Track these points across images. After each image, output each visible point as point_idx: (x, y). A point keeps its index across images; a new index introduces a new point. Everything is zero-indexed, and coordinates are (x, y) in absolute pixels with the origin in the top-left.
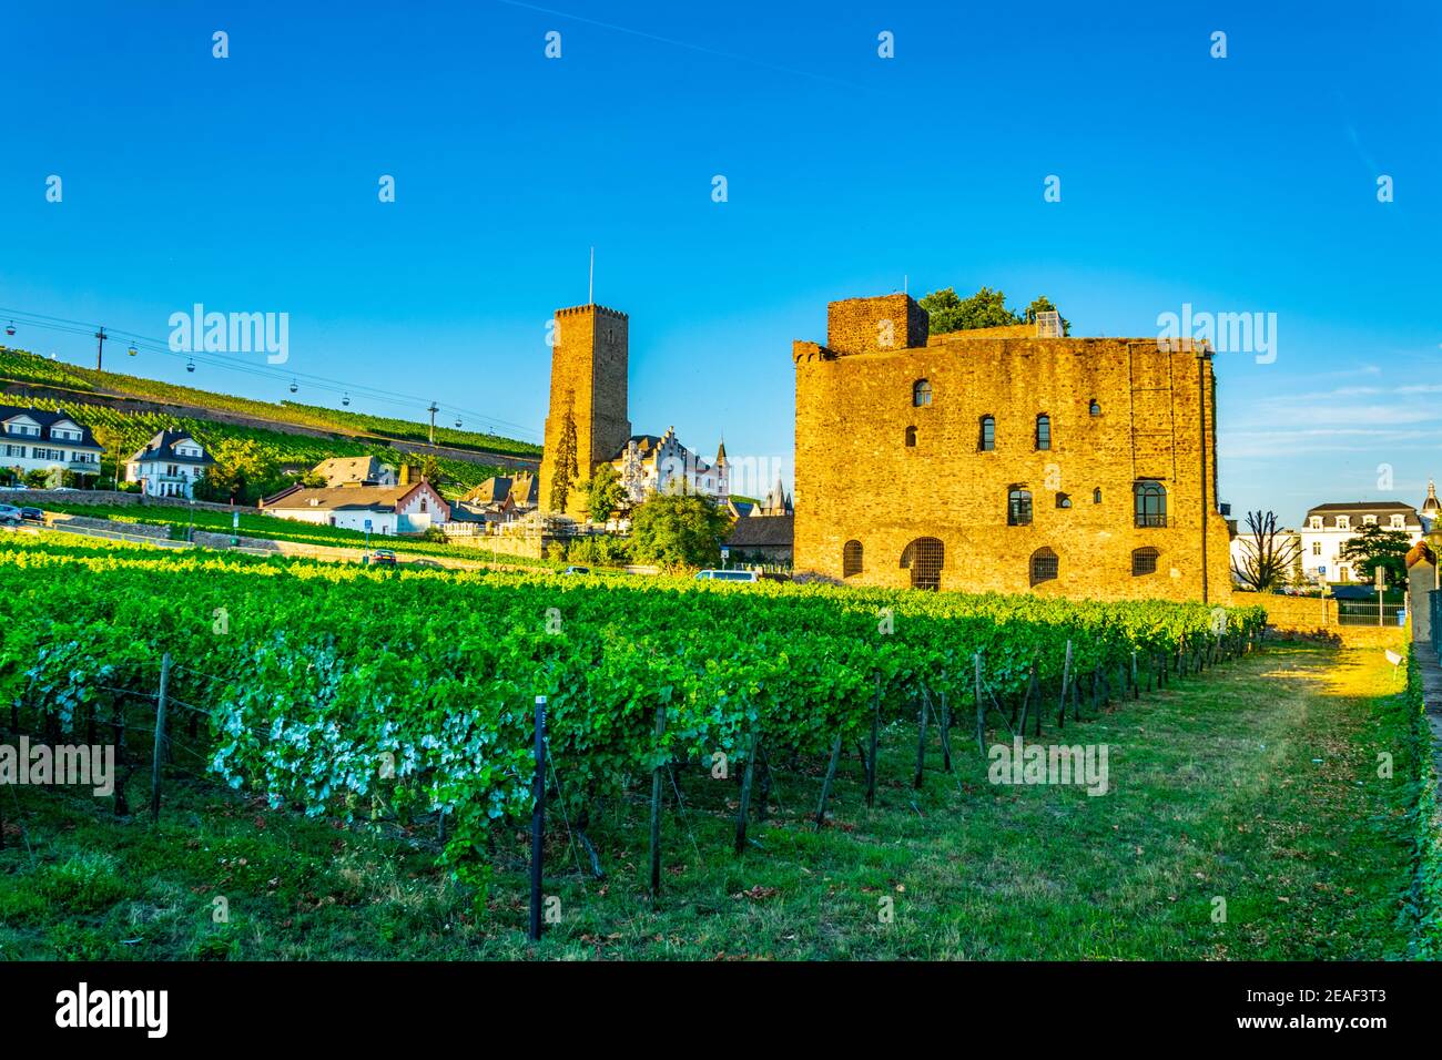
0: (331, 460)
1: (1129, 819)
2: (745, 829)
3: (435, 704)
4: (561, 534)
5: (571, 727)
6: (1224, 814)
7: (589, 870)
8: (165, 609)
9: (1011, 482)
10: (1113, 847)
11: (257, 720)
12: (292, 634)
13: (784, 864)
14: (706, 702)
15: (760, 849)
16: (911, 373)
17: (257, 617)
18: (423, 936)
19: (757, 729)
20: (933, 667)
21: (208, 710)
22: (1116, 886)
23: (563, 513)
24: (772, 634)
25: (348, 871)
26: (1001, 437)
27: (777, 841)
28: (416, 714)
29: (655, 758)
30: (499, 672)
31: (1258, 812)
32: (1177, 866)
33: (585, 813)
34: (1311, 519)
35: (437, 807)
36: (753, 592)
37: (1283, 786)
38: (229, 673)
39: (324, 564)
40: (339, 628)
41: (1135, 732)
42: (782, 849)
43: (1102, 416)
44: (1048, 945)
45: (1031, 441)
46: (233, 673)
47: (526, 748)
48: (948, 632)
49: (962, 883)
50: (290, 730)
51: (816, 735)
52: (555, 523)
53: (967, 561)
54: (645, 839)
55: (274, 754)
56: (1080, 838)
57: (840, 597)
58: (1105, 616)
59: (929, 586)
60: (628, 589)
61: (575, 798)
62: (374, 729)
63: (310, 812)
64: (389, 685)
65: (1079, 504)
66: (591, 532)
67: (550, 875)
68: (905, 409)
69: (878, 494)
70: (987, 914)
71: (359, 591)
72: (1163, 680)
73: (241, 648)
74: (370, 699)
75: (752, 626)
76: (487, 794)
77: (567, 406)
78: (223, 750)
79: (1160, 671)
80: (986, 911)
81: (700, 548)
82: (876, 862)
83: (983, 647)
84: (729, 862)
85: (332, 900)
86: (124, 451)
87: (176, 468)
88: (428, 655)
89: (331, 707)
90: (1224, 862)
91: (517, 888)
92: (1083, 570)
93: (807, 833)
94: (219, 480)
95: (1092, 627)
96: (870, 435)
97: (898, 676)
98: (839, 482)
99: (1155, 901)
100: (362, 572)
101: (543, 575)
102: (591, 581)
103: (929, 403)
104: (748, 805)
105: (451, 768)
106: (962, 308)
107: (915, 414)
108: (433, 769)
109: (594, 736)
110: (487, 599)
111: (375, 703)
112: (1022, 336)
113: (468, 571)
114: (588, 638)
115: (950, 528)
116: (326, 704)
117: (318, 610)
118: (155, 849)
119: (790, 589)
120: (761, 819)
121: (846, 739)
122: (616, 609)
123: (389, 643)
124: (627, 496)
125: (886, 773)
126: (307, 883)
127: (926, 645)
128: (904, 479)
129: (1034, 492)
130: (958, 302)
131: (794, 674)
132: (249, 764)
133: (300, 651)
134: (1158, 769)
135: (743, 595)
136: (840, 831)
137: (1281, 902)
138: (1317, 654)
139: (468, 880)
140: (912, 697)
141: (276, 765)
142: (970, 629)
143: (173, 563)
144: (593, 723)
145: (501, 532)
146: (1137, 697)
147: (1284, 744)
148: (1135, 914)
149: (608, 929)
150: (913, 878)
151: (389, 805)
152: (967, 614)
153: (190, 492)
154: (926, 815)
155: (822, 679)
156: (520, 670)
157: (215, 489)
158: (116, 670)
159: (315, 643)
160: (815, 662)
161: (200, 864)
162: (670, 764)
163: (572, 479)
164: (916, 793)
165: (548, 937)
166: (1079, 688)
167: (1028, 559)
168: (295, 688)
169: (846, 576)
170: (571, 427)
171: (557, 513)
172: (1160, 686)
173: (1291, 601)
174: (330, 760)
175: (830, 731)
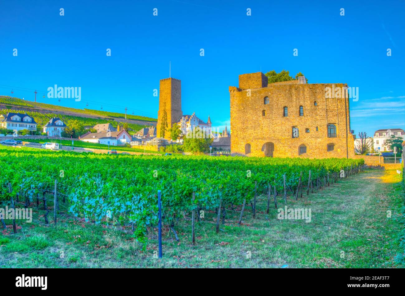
0: (98, 125)
1: (327, 220)
2: (219, 226)
3: (129, 193)
4: (163, 144)
5: (168, 199)
6: (353, 217)
7: (175, 238)
8: (55, 167)
9: (292, 126)
10: (322, 227)
11: (81, 198)
12: (89, 173)
13: (230, 235)
14: (206, 191)
15: (223, 232)
16: (263, 95)
17: (80, 169)
18: (129, 257)
19: (221, 198)
20: (272, 179)
21: (68, 195)
22: (323, 238)
23: (164, 138)
24: (225, 171)
25: (108, 239)
26: (290, 113)
27: (228, 229)
28: (124, 196)
29: (193, 207)
30: (147, 183)
31: (362, 216)
32: (340, 232)
33: (173, 222)
34: (376, 134)
35: (131, 221)
36: (219, 159)
37: (369, 209)
38: (73, 185)
39: (97, 154)
40: (102, 172)
41: (328, 195)
42: (229, 231)
43: (318, 106)
44: (304, 255)
45: (298, 113)
46: (74, 185)
47: (156, 205)
48: (276, 169)
49: (280, 239)
50: (90, 201)
51: (239, 199)
52: (162, 141)
53: (281, 148)
54: (190, 230)
55: (86, 207)
56: (313, 225)
57: (244, 160)
58: (320, 163)
59: (270, 156)
60: (183, 159)
61: (170, 219)
62: (113, 200)
63: (97, 223)
64: (116, 188)
65: (312, 131)
66: (172, 143)
67: (164, 240)
68: (262, 105)
69: (255, 130)
70: (288, 247)
71: (107, 162)
72: (336, 180)
73: (75, 178)
74: (111, 192)
75: (219, 169)
76: (145, 217)
77: (164, 107)
78: (72, 206)
79: (335, 178)
80: (287, 246)
81: (204, 147)
82: (256, 234)
83: (286, 173)
84: (214, 235)
85: (104, 247)
86: (42, 124)
87: (56, 128)
88: (127, 179)
89: (101, 194)
90: (353, 230)
91: (155, 243)
92: (314, 150)
93: (237, 226)
94: (68, 132)
95: (316, 166)
96: (252, 113)
97: (262, 182)
98: (243, 127)
99: (334, 242)
100: (107, 156)
101: (159, 156)
102: (173, 157)
103: (269, 103)
104: (220, 219)
105: (135, 210)
106: (277, 76)
107: (265, 107)
108: (130, 211)
109: (175, 201)
110: (143, 163)
111: (113, 193)
112: (295, 83)
113: (137, 155)
114: (172, 173)
115: (275, 139)
116: (99, 193)
117: (96, 167)
118: (56, 233)
119: (230, 158)
120: (223, 223)
121: (247, 200)
122: (180, 165)
123: (116, 176)
124: (182, 132)
125: (259, 209)
126: (97, 242)
127: (269, 173)
128: (262, 125)
129: (299, 128)
130: (276, 74)
131: (232, 182)
132: (79, 210)
133: (92, 178)
134: (335, 205)
135: (216, 160)
136: (246, 226)
137: (368, 240)
138: (378, 172)
139: (141, 241)
140: (266, 188)
141: (87, 210)
142: (282, 168)
143: (57, 155)
144: (174, 198)
145: (146, 144)
146: (329, 185)
147: (369, 197)
148: (328, 245)
149: (181, 254)
150: (267, 238)
151: (118, 221)
152: (281, 164)
153: (60, 135)
154: (270, 221)
155: (240, 183)
156: (153, 183)
157: (67, 134)
158: (43, 184)
159: (95, 176)
160: (238, 179)
161: (68, 237)
162: (197, 209)
163: (166, 128)
164: (267, 215)
165: (164, 257)
166: (313, 184)
167: (298, 147)
168: (91, 189)
169: (246, 154)
170: (165, 113)
171: (162, 138)
172: (335, 182)
173: (371, 157)
174: (101, 208)
175: (243, 198)
